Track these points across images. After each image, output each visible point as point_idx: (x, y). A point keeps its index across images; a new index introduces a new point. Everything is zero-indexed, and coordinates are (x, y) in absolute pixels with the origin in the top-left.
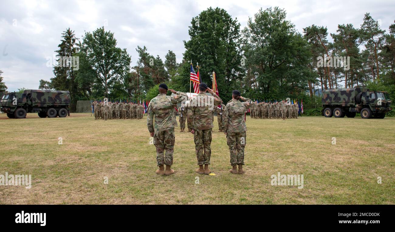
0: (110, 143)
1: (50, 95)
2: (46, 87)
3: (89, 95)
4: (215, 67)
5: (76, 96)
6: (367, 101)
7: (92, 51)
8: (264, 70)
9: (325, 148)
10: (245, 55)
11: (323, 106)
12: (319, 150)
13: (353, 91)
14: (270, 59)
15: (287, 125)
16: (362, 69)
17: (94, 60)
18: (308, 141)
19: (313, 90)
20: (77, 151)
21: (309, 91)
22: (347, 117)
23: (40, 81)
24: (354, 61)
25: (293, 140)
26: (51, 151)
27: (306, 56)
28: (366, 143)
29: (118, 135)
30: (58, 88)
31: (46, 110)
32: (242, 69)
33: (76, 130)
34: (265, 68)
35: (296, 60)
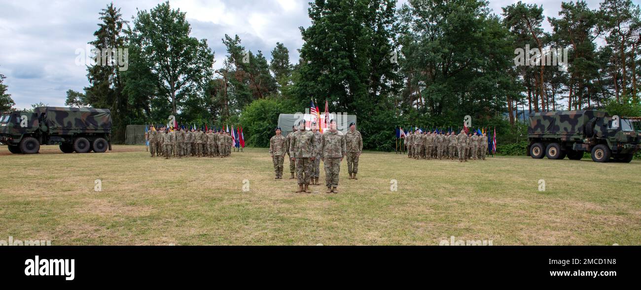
0: (160, 201)
1: (79, 116)
2: (77, 102)
3: (146, 116)
4: (351, 72)
5: (126, 117)
6: (603, 133)
7: (150, 43)
8: (434, 78)
9: (526, 217)
10: (403, 53)
11: (529, 140)
12: (515, 219)
13: (580, 115)
14: (445, 59)
15: (467, 172)
16: (597, 79)
17: (153, 57)
18: (498, 202)
19: (514, 113)
20: (97, 215)
21: (508, 114)
22: (568, 158)
23: (67, 92)
24: (585, 65)
25: (473, 199)
26: (53, 215)
27: (504, 54)
28: (598, 207)
29: (179, 186)
30: (96, 103)
31: (72, 140)
32: (398, 76)
33: (112, 177)
34: (436, 74)
35: (488, 61)
